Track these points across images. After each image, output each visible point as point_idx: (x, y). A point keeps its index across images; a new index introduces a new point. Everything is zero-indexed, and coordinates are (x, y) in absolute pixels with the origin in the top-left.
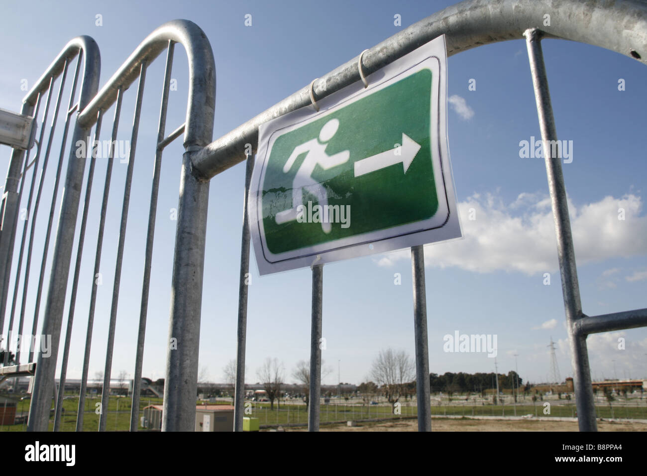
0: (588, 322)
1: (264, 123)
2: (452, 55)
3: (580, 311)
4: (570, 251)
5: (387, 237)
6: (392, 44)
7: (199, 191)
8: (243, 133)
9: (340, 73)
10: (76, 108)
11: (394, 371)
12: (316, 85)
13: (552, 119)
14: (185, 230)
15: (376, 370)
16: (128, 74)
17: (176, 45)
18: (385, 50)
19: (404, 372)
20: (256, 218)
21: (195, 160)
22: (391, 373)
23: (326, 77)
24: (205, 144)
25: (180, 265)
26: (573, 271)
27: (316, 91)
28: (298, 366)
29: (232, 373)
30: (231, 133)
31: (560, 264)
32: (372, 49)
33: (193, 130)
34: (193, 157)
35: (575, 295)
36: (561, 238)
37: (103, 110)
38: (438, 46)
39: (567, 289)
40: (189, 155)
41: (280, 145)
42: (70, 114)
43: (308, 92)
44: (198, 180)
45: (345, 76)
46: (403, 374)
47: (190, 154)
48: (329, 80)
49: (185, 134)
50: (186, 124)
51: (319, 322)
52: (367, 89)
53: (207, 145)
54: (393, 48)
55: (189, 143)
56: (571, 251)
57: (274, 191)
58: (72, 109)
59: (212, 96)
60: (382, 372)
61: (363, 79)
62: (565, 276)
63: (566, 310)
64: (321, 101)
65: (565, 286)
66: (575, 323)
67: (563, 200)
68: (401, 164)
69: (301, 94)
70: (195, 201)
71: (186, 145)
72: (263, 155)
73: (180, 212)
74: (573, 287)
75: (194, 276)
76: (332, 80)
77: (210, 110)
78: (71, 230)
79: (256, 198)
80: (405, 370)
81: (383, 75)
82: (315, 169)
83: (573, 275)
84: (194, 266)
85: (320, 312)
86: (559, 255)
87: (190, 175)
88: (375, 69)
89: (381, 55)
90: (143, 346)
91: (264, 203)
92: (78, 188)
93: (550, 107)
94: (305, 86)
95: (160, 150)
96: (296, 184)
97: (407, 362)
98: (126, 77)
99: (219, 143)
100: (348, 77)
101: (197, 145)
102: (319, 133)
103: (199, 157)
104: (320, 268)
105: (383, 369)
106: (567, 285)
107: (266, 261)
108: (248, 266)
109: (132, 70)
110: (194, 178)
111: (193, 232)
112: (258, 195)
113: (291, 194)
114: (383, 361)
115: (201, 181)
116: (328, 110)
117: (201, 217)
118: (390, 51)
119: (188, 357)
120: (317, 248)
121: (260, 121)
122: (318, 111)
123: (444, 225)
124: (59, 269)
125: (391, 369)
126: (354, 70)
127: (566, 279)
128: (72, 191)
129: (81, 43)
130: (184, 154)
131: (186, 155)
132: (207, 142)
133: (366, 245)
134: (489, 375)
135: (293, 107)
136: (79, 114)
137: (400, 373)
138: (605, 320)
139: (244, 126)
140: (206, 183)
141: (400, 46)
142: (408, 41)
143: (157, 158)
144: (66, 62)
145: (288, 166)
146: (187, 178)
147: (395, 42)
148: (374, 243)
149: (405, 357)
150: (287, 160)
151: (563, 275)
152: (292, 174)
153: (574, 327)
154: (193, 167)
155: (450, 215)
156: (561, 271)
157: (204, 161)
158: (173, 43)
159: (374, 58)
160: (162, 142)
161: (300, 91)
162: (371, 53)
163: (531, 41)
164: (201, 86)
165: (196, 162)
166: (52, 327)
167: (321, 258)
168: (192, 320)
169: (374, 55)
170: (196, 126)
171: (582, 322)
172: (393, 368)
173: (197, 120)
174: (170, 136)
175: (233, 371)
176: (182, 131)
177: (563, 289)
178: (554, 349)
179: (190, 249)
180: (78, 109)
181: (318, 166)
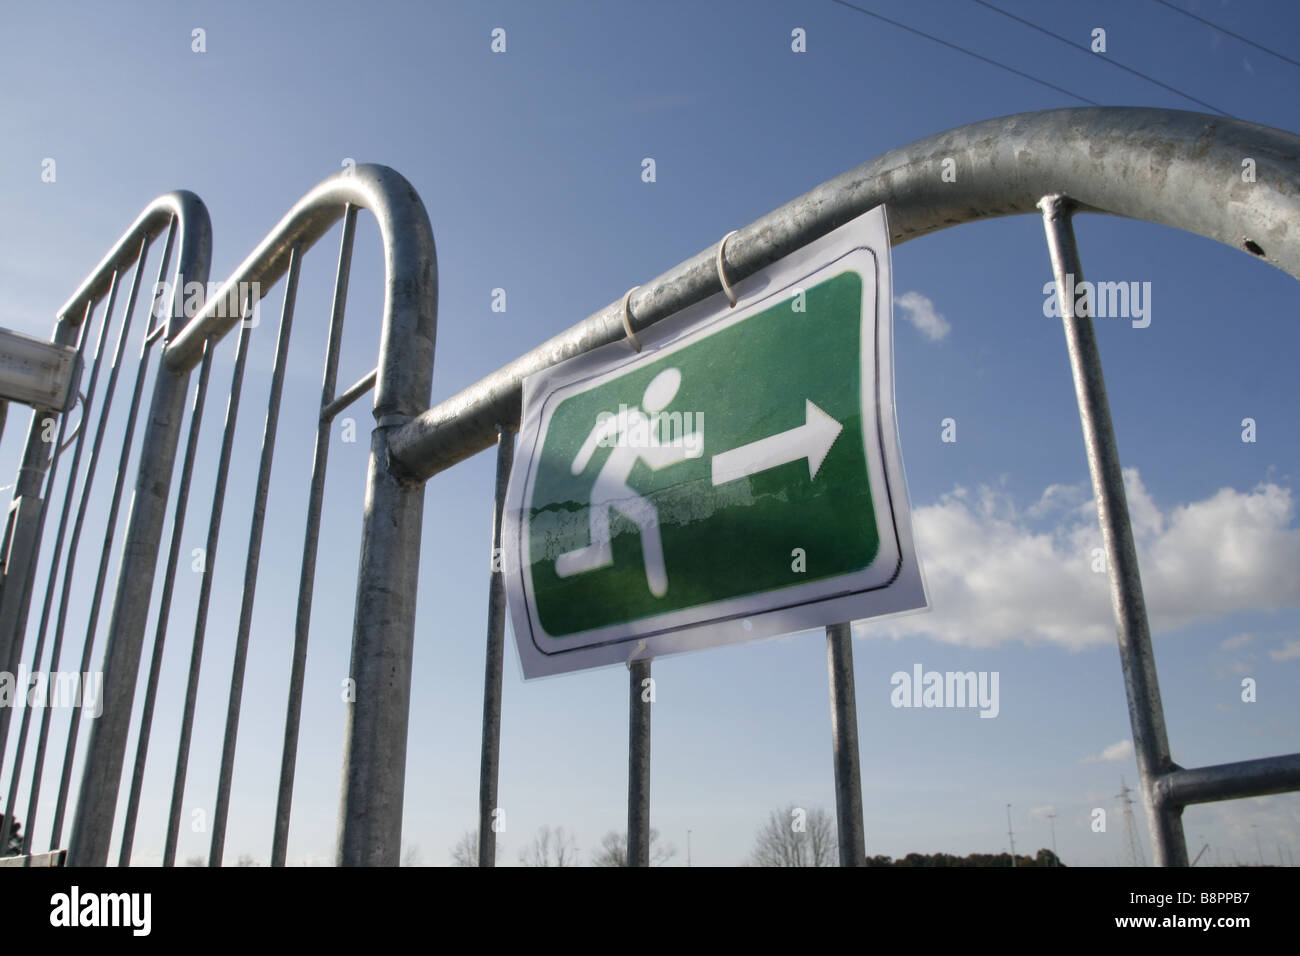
0: (1183, 780)
1: (533, 373)
2: (899, 243)
3: (1167, 758)
4: (1141, 637)
5: (778, 605)
6: (783, 222)
7: (402, 505)
8: (492, 392)
9: (680, 278)
10: (161, 332)
11: (801, 851)
12: (634, 301)
13: (1097, 371)
14: (375, 584)
15: (765, 850)
16: (265, 268)
17: (360, 213)
18: (768, 234)
19: (823, 854)
20: (518, 562)
21: (395, 443)
22: (796, 858)
23: (654, 286)
24: (417, 413)
25: (365, 654)
26: (1149, 677)
27: (636, 312)
28: (605, 843)
29: (470, 859)
30: (467, 392)
31: (1123, 662)
32: (743, 230)
33: (391, 383)
34: (392, 438)
35: (1156, 726)
36: (1122, 609)
37: (215, 337)
38: (871, 227)
39: (1138, 712)
40: (383, 433)
41: (565, 418)
42: (149, 344)
43: (619, 314)
44: (401, 485)
45: (692, 284)
46: (820, 857)
47: (387, 431)
48: (660, 291)
49: (377, 391)
50: (379, 371)
51: (646, 774)
52: (734, 309)
53: (421, 413)
54: (784, 230)
55: (385, 409)
56: (1145, 637)
57: (554, 507)
58: (153, 335)
59: (429, 316)
60: (777, 856)
61: (727, 290)
62: (1134, 686)
63: (1137, 755)
64: (644, 332)
65: (1134, 706)
66: (1157, 783)
67: (1125, 533)
68: (805, 460)
69: (605, 317)
70: (395, 525)
71: (378, 412)
72: (531, 436)
73: (365, 546)
74: (1150, 710)
75: (392, 676)
76: (666, 291)
77: (426, 343)
78: (145, 576)
79: (517, 524)
80: (826, 850)
81: (766, 281)
82: (635, 467)
83: (1149, 685)
84: (394, 656)
85: (646, 755)
86: (1120, 644)
87: (386, 474)
88: (749, 271)
89: (761, 243)
90: (287, 819)
91: (532, 533)
92: (161, 492)
93: (1093, 348)
94: (613, 302)
95: (326, 420)
96: (597, 496)
97: (828, 833)
98: (261, 274)
99: (443, 411)
100: (698, 285)
101: (401, 413)
102: (642, 396)
103: (404, 438)
104: (646, 666)
105: (780, 847)
106: (1138, 705)
107: (537, 651)
108: (501, 659)
109: (272, 260)
110: (394, 481)
111: (391, 588)
112: (521, 519)
113: (587, 517)
114: (780, 832)
115: (408, 486)
116: (659, 349)
117: (407, 558)
118: (780, 235)
119: (380, 844)
120: (639, 626)
121: (526, 368)
122: (639, 351)
123: (890, 582)
124: (120, 655)
125: (795, 848)
126: (708, 273)
127: (1137, 693)
128: (152, 497)
129: (174, 205)
130: (374, 431)
131: (377, 434)
132: (421, 408)
133: (738, 621)
134: (997, 857)
135: (590, 343)
136: (167, 345)
137: (814, 857)
138: (1219, 777)
139: (493, 379)
140: (417, 489)
141: (799, 225)
142: (813, 218)
143: (320, 437)
144: (144, 241)
145: (581, 460)
146: (379, 479)
147: (788, 218)
148: (751, 618)
149: (824, 823)
150: (580, 448)
151: (1130, 685)
152: (590, 476)
153: (1156, 790)
154: (393, 457)
155: (902, 563)
156: (1125, 677)
157: (415, 446)
158: (354, 209)
159: (748, 248)
160: (331, 404)
161: (604, 311)
162: (741, 239)
163: (1052, 219)
164: (409, 296)
165: (397, 448)
166: (103, 775)
167: (647, 647)
168: (389, 767)
169: (748, 242)
170: (397, 376)
171: (1172, 781)
172: (799, 845)
173: (399, 363)
174: (346, 393)
175: (472, 855)
176: (370, 383)
177: (1131, 714)
178: (1130, 802)
179: (386, 622)
180: (166, 334)
181: (640, 462)
